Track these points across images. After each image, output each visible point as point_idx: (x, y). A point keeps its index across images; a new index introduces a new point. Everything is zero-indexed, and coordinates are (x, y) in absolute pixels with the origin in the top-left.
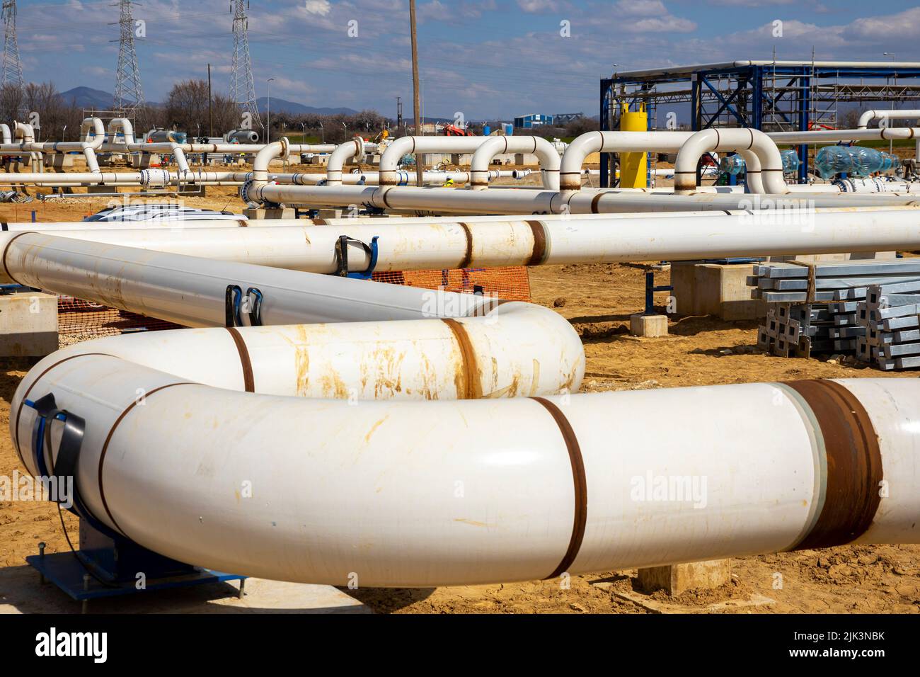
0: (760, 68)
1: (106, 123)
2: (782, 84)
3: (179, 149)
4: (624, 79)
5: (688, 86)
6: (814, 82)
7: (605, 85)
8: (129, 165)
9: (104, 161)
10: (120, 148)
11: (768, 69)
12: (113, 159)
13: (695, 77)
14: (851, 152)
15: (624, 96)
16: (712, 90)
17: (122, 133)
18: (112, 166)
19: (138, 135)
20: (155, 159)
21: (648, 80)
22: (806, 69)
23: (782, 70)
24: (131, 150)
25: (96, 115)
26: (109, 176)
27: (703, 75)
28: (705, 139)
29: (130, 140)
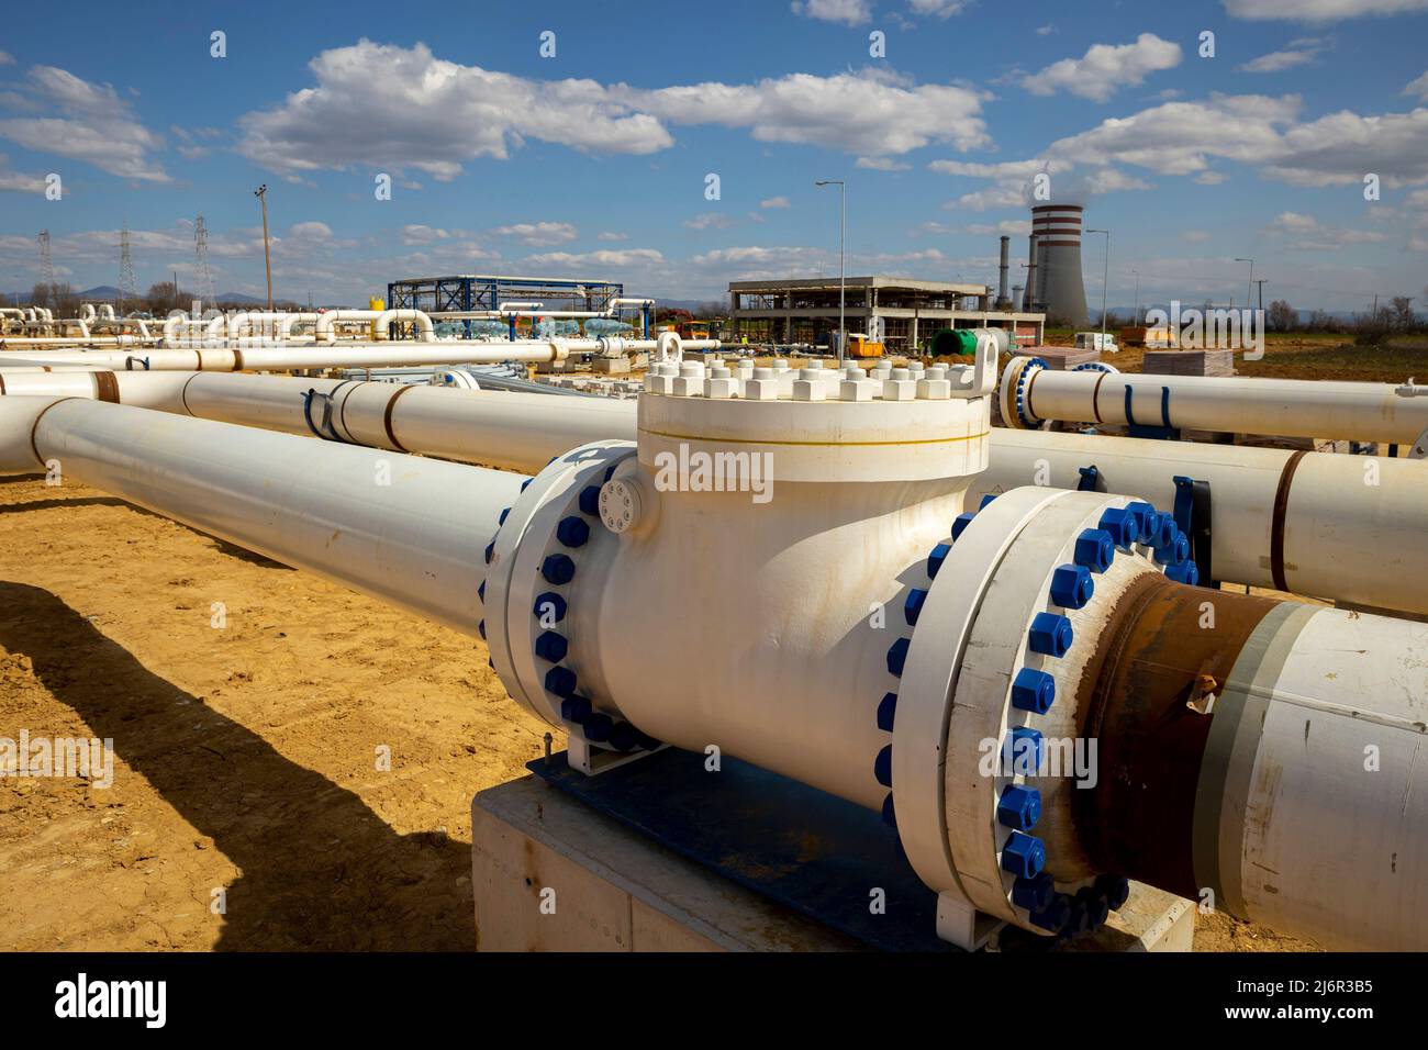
0: (469, 279)
1: (96, 309)
2: (483, 288)
3: (143, 323)
4: (402, 284)
5: (433, 288)
6: (499, 287)
7: (391, 287)
8: (112, 333)
9: (95, 331)
10: (107, 323)
11: (473, 280)
12: (101, 330)
13: (436, 283)
14: (488, 324)
15: (402, 293)
16: (445, 291)
17: (107, 314)
18: (100, 334)
19: (117, 314)
20: (128, 329)
21: (416, 284)
22: (495, 281)
23: (480, 280)
24: (114, 324)
25: (90, 303)
26: (95, 340)
27: (440, 282)
28: (392, 314)
29: (112, 318)
